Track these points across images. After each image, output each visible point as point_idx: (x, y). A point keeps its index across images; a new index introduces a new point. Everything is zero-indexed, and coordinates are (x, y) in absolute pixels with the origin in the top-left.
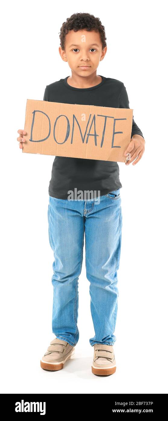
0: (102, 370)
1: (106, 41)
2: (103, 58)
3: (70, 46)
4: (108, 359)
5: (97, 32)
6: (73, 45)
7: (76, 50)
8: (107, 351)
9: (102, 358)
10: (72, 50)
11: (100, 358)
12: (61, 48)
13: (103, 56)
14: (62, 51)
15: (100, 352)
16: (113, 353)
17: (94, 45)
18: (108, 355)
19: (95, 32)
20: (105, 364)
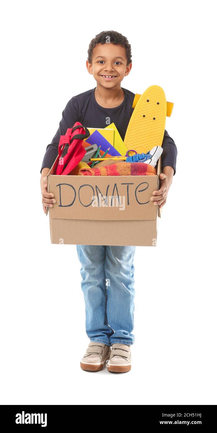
0: (118, 366)
1: (132, 59)
2: (128, 74)
3: (97, 58)
4: (123, 357)
5: (123, 47)
6: (99, 57)
7: (102, 62)
8: (123, 350)
9: (118, 356)
10: (98, 62)
11: (115, 356)
12: (88, 61)
13: (128, 72)
14: (89, 65)
15: (116, 350)
16: (129, 353)
17: (119, 58)
18: (124, 354)
19: (121, 46)
20: (120, 361)
